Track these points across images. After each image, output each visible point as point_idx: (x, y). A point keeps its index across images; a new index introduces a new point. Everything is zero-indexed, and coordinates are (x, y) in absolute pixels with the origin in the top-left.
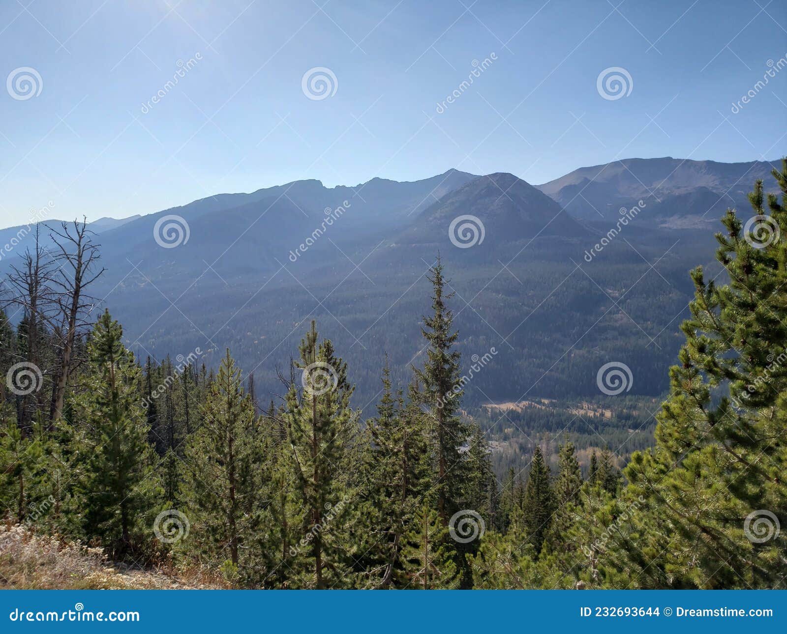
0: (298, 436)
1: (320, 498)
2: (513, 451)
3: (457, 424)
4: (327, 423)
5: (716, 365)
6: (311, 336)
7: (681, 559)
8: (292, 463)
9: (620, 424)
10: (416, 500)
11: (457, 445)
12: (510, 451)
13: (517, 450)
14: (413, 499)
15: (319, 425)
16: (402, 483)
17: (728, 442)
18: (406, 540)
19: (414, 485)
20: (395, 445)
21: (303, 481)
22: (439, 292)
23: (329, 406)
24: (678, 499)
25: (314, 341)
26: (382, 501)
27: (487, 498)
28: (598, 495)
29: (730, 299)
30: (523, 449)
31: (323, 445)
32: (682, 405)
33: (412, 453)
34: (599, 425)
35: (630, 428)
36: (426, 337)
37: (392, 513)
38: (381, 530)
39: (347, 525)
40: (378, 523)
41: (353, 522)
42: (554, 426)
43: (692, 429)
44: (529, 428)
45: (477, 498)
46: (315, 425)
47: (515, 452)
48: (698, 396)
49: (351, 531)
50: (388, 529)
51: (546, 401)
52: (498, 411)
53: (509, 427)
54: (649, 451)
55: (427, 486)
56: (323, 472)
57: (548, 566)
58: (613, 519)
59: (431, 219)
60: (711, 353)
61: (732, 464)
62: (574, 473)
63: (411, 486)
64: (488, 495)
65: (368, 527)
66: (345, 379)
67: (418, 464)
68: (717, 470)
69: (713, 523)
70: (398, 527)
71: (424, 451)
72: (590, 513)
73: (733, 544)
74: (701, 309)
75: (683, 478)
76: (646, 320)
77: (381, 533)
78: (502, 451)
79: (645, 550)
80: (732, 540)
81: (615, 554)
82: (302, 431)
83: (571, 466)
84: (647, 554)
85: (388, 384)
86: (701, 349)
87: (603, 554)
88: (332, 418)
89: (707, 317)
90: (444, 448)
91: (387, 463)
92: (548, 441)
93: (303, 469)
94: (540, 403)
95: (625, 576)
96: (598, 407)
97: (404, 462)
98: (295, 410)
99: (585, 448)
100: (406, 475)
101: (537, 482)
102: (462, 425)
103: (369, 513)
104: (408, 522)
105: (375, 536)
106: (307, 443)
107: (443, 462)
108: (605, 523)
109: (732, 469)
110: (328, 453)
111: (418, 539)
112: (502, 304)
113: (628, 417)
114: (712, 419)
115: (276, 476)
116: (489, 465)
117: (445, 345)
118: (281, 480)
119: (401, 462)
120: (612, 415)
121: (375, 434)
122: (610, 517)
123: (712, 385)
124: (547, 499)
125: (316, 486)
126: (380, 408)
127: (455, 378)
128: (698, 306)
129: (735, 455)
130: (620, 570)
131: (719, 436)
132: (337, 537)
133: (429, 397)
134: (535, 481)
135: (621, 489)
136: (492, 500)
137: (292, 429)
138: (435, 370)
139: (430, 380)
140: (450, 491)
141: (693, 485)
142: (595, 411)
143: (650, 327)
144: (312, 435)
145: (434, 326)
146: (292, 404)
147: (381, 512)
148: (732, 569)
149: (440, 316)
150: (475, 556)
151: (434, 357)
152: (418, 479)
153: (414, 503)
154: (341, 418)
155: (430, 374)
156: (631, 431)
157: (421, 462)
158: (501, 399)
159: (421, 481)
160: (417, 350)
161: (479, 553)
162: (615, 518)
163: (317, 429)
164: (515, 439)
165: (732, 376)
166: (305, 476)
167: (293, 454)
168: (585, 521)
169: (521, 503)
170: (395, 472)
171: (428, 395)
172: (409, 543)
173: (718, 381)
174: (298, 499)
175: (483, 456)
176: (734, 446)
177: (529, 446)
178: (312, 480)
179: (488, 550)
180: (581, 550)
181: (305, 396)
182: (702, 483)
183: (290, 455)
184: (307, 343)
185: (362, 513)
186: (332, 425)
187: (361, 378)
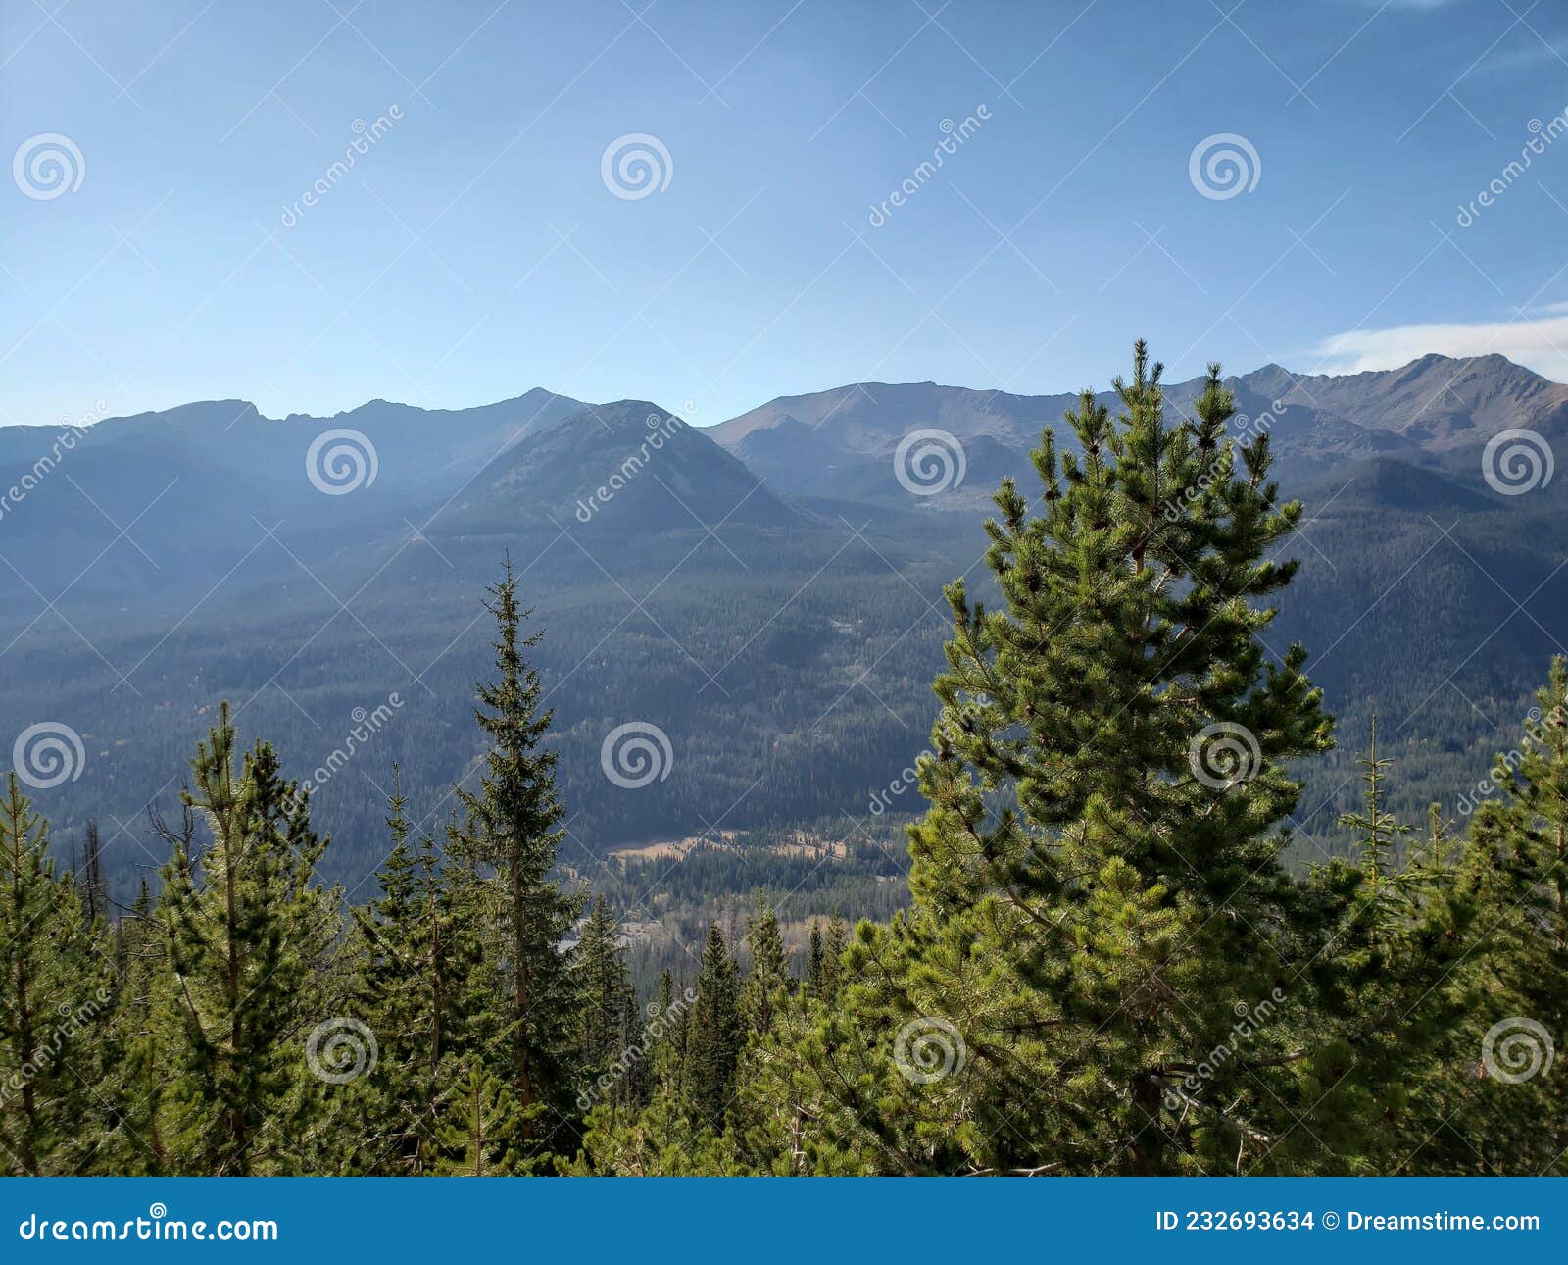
0: (192, 954)
1: (245, 1082)
2: (669, 938)
3: (551, 897)
4: (261, 920)
5: (991, 752)
6: (219, 735)
7: (943, 1110)
8: (178, 1014)
9: (862, 867)
10: (462, 1059)
11: (552, 940)
12: (665, 940)
13: (678, 935)
14: (455, 1059)
15: (242, 925)
16: (431, 1027)
17: (1016, 888)
18: (436, 1146)
19: (456, 1030)
20: (415, 952)
21: (204, 1053)
22: (510, 634)
23: (265, 885)
24: (937, 1001)
25: (228, 745)
26: (389, 1072)
27: (618, 1036)
28: (804, 1009)
29: (1008, 636)
30: (689, 931)
31: (253, 968)
32: (939, 827)
33: (452, 965)
34: (827, 873)
35: (878, 874)
36: (485, 727)
37: (411, 1094)
38: (388, 1131)
39: (311, 1133)
40: (379, 1119)
41: (324, 1124)
42: (746, 881)
43: (959, 871)
44: (698, 890)
45: (600, 1039)
46: (232, 927)
47: (674, 941)
48: (964, 809)
49: (320, 1145)
50: (401, 1129)
51: (730, 835)
52: (639, 863)
53: (662, 891)
54: (901, 916)
55: (488, 1028)
56: (252, 1027)
57: (716, 1157)
58: (829, 1053)
59: (497, 485)
60: (985, 733)
61: (1022, 927)
62: (775, 970)
63: (449, 1034)
64: (621, 1030)
65: (357, 1130)
66: (306, 823)
67: (466, 986)
68: (998, 943)
69: (996, 1038)
70: (423, 1120)
71: (477, 959)
72: (789, 1046)
73: (1026, 1069)
74: (963, 655)
75: (941, 961)
76: (899, 674)
77: (387, 1140)
78: (648, 940)
79: (887, 1102)
80: (1024, 1062)
81: (833, 1119)
82: (201, 942)
83: (770, 957)
84: (886, 1110)
85: (400, 829)
86: (969, 727)
87: (814, 1121)
88: (271, 909)
89: (973, 668)
90: (526, 948)
91: (398, 991)
92: (736, 911)
93: (206, 1024)
94: (717, 839)
95: (852, 1155)
96: (825, 840)
97: (436, 986)
98: (185, 899)
99: (801, 919)
100: (439, 1011)
101: (713, 994)
102: (561, 899)
103: (361, 1100)
104: (446, 1107)
105: (373, 1147)
106: (214, 968)
107: (523, 977)
108: (814, 1061)
109: (1022, 935)
110: (264, 986)
111: (461, 1140)
112: (645, 654)
113: (875, 854)
114: (990, 852)
115: (136, 1046)
116: (622, 970)
117: (525, 741)
118: (147, 1057)
119: (430, 987)
120: (848, 851)
121: (369, 934)
122: (823, 1049)
123: (987, 789)
124: (733, 1025)
125: (235, 1058)
126: (384, 879)
127: (547, 805)
128: (959, 649)
129: (1028, 910)
130: (844, 1146)
131: (1002, 881)
132: (286, 1161)
133: (492, 848)
134: (709, 992)
135: (844, 993)
136: (627, 1039)
137: (178, 940)
138: (504, 792)
139: (495, 815)
140: (540, 1032)
141: (958, 971)
142: (817, 846)
143: (906, 686)
144: (226, 949)
145: (502, 704)
146: (178, 885)
147: (386, 1094)
148: (1026, 1115)
149: (513, 683)
150: (573, 1159)
151: (500, 765)
152: (464, 1016)
153: (459, 1067)
154: (296, 908)
155: (494, 802)
156: (881, 879)
157: (471, 981)
158: (644, 838)
159: (472, 1019)
160: (473, 753)
161: (580, 1152)
162: (831, 1050)
163: (236, 935)
164: (673, 914)
165: (1017, 771)
166: (210, 1039)
167: (180, 994)
168: (780, 1062)
169: (685, 1040)
170: (418, 1008)
171: (490, 845)
172: (442, 1152)
173: (996, 781)
174: (192, 1090)
175: (610, 955)
176: (1025, 895)
177: (700, 924)
178: (228, 1046)
179: (599, 1144)
180: (776, 1118)
181: (207, 867)
182: (973, 968)
183: (173, 997)
184: (210, 753)
185: (345, 1103)
186: (273, 924)
187: (352, 819)
